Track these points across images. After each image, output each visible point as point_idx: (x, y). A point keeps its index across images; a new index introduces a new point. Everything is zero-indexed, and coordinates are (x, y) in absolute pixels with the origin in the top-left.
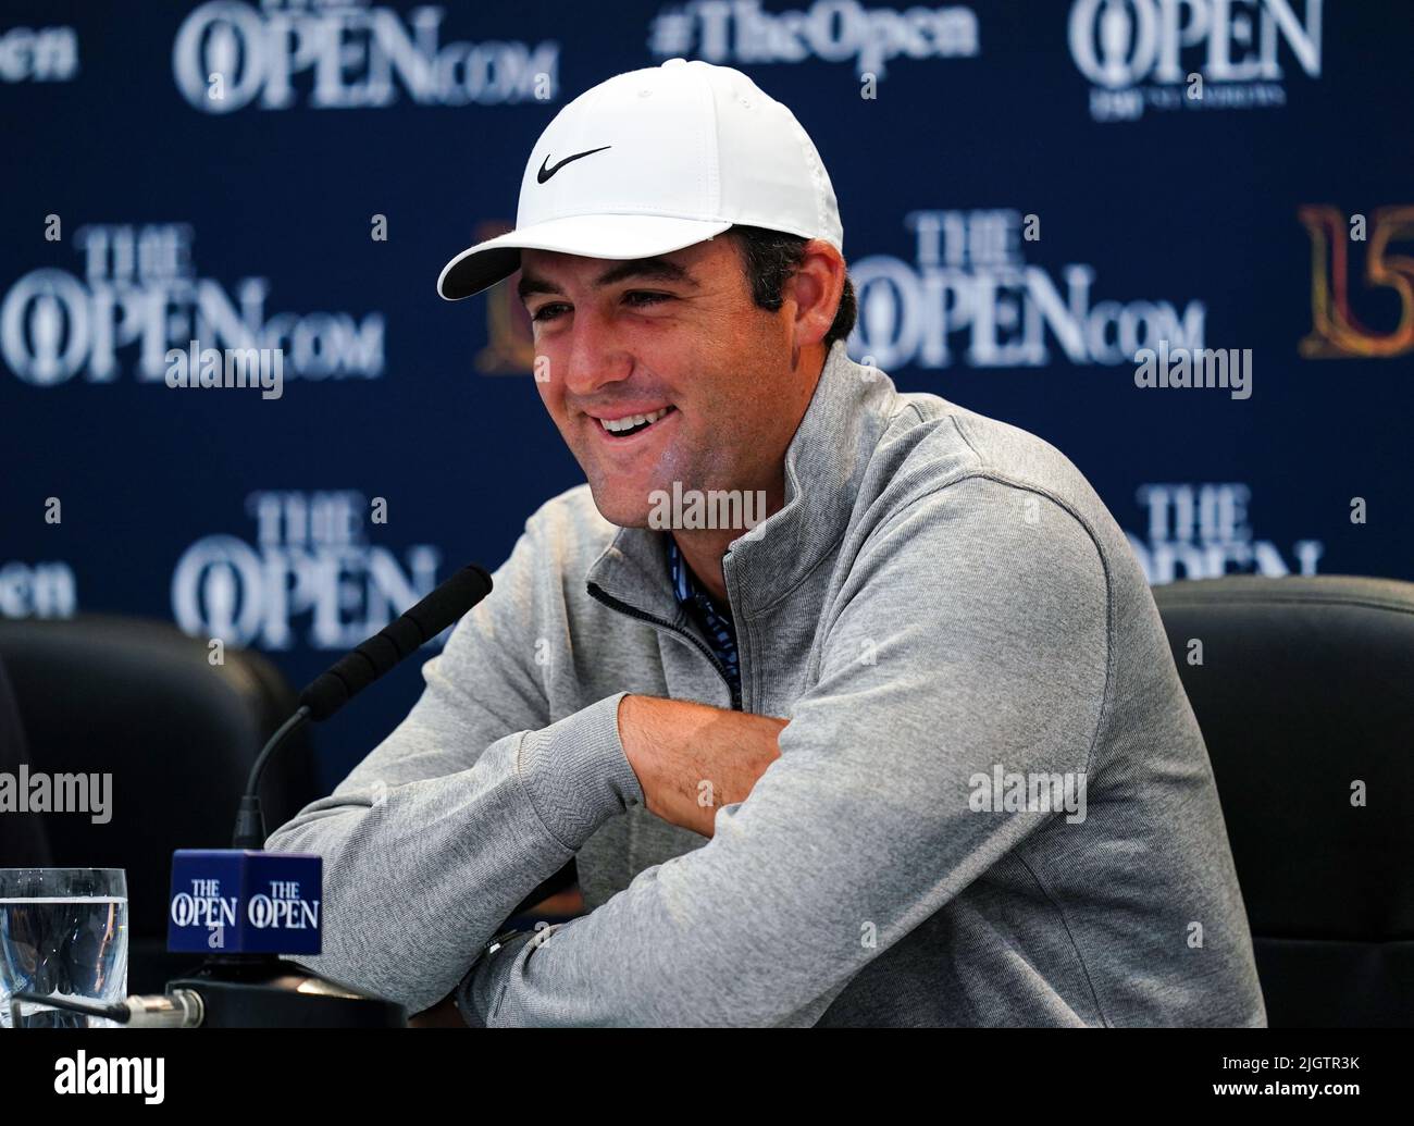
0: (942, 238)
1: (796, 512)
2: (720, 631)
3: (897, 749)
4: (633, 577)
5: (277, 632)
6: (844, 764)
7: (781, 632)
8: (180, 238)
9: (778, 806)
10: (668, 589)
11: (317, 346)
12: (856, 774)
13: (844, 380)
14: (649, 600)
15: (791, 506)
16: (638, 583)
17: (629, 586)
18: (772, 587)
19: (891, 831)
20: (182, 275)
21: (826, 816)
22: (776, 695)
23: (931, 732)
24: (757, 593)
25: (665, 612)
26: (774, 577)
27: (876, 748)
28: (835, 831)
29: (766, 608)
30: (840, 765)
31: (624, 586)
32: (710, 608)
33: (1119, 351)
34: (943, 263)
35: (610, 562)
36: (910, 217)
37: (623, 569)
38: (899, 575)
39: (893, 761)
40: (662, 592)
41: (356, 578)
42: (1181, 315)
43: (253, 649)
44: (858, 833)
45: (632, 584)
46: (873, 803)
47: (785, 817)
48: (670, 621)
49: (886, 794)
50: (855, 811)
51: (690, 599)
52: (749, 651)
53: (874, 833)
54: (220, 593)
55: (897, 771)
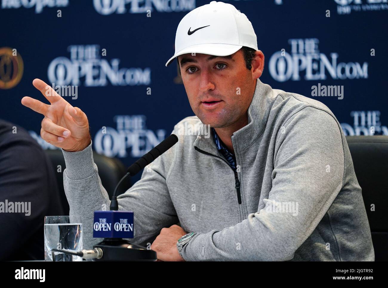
0: (298, 46)
2: (229, 157)
4: (206, 144)
5: (123, 153)
7: (247, 157)
8: (96, 49)
10: (215, 147)
11: (132, 77)
13: (261, 89)
14: (211, 150)
15: (251, 124)
16: (207, 146)
17: (205, 147)
18: (245, 145)
20: (97, 58)
22: (247, 173)
24: (241, 146)
25: (215, 153)
26: (246, 142)
29: (243, 150)
31: (204, 147)
32: (227, 152)
33: (346, 76)
34: (298, 53)
35: (199, 140)
36: (289, 40)
37: (203, 142)
38: (295, 133)
40: (213, 148)
41: (143, 138)
42: (362, 66)
43: (116, 157)
45: (206, 146)
48: (217, 155)
51: (222, 149)
52: (239, 162)
54: (107, 143)
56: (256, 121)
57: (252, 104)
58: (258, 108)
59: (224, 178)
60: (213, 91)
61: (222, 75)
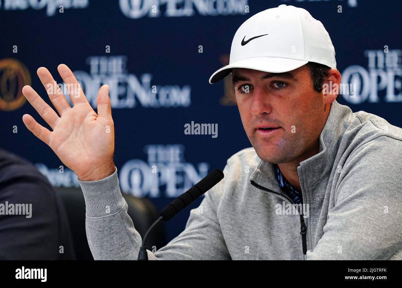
0: (376, 59)
1: (323, 155)
2: (295, 196)
3: (366, 227)
4: (266, 178)
5: (155, 192)
6: (349, 232)
7: (317, 195)
8: (123, 61)
9: (329, 247)
10: (276, 183)
11: (168, 96)
12: (353, 235)
13: (338, 110)
14: (271, 186)
15: (322, 152)
16: (267, 180)
17: (264, 181)
18: (315, 179)
19: (366, 254)
20: (123, 73)
21: (345, 250)
23: (376, 221)
24: (309, 181)
25: (277, 190)
26: (315, 176)
27: (359, 227)
28: (348, 254)
29: (312, 186)
30: (348, 233)
31: (263, 182)
32: (292, 188)
34: (377, 67)
35: (257, 173)
36: (366, 52)
37: (262, 176)
39: (365, 231)
40: (275, 184)
41: (181, 173)
43: (147, 197)
44: (356, 255)
45: (265, 181)
46: (360, 245)
47: (331, 251)
48: (279, 192)
49: (364, 242)
50: (354, 247)
51: (285, 186)
52: (307, 201)
53: (361, 255)
54: (136, 179)
55: (366, 234)
56: (329, 150)
57: (325, 128)
58: (333, 133)
59: (287, 221)
60: (269, 115)
61: (280, 96)
